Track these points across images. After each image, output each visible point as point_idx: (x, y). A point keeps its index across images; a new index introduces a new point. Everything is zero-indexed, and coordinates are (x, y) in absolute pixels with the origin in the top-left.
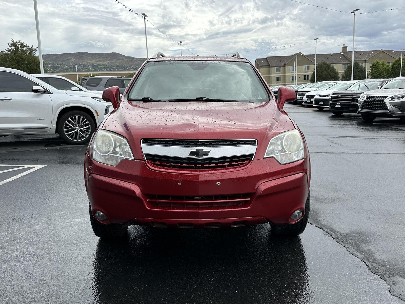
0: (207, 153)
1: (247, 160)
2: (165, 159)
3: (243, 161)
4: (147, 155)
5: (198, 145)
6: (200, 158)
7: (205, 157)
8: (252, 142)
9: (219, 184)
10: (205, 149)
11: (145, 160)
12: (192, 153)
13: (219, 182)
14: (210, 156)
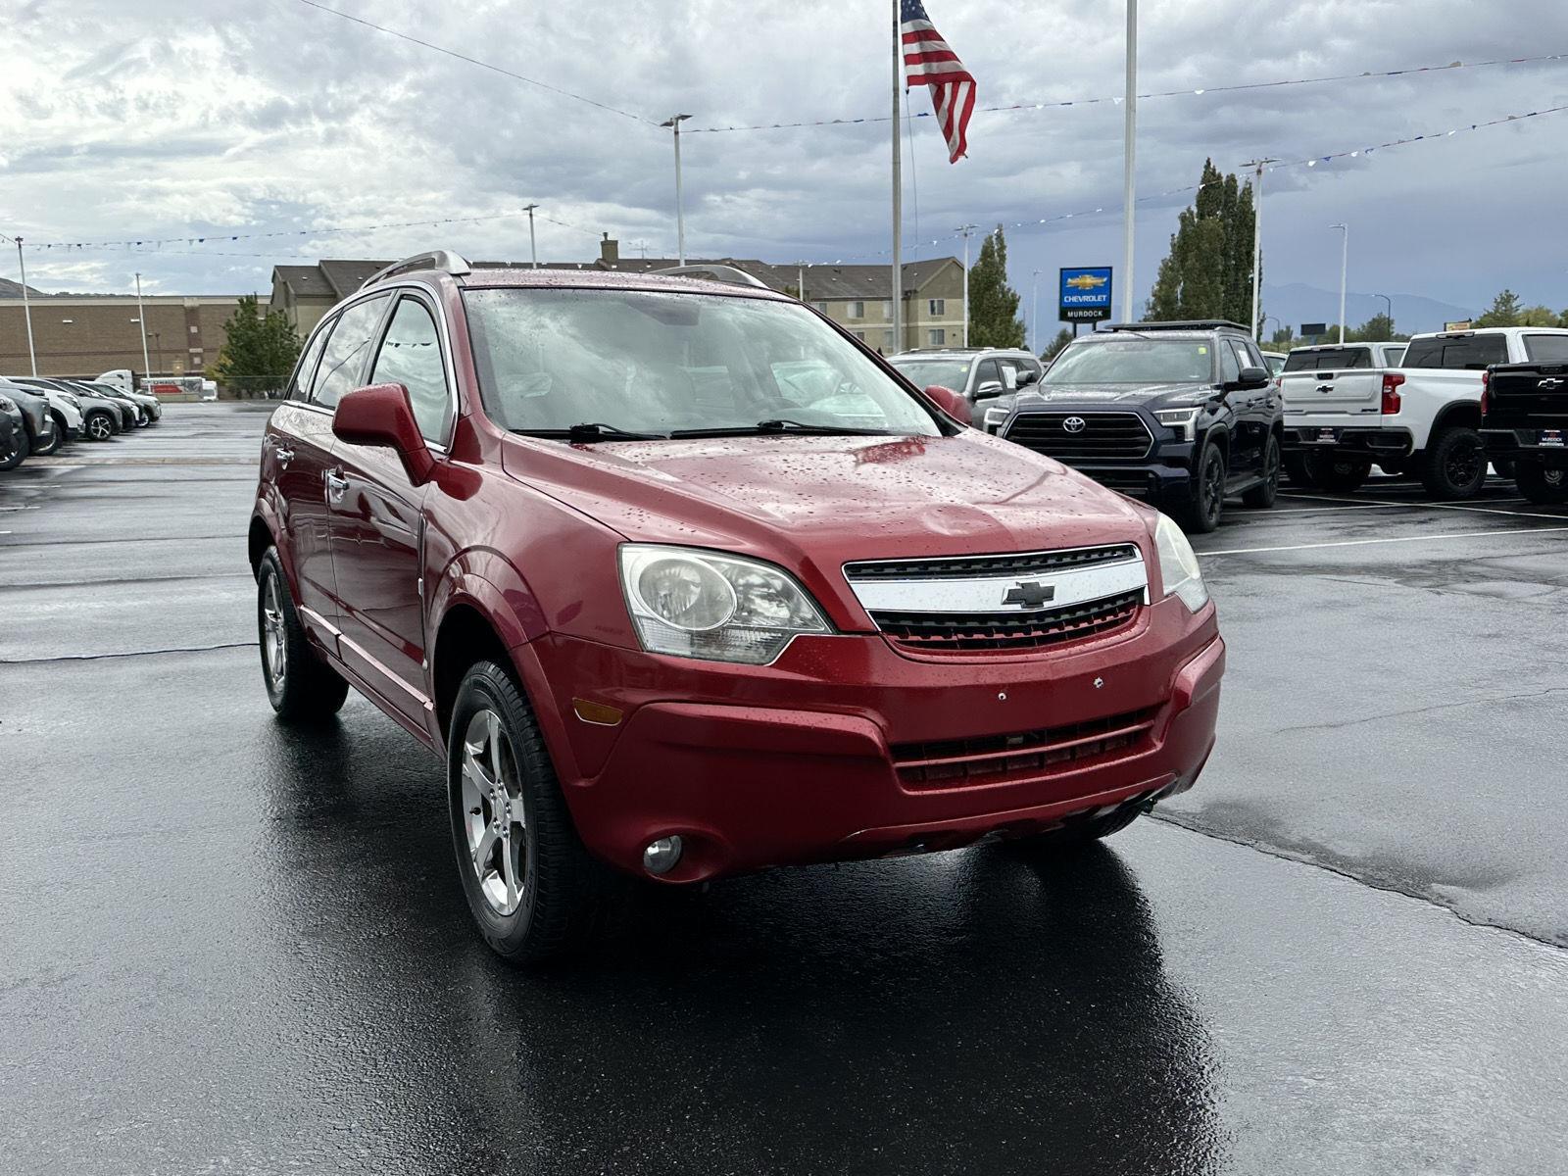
0: (1049, 593)
1: (1133, 604)
2: (933, 624)
3: (1125, 608)
4: (877, 615)
5: (1015, 571)
6: (1036, 610)
7: (1047, 605)
8: (1126, 551)
9: (1099, 683)
10: (1044, 580)
11: (877, 633)
12: (1012, 597)
13: (1099, 680)
14: (1057, 602)
